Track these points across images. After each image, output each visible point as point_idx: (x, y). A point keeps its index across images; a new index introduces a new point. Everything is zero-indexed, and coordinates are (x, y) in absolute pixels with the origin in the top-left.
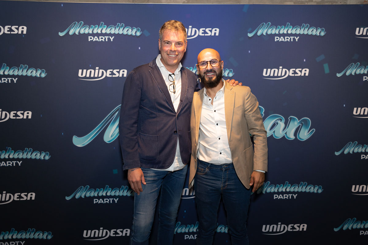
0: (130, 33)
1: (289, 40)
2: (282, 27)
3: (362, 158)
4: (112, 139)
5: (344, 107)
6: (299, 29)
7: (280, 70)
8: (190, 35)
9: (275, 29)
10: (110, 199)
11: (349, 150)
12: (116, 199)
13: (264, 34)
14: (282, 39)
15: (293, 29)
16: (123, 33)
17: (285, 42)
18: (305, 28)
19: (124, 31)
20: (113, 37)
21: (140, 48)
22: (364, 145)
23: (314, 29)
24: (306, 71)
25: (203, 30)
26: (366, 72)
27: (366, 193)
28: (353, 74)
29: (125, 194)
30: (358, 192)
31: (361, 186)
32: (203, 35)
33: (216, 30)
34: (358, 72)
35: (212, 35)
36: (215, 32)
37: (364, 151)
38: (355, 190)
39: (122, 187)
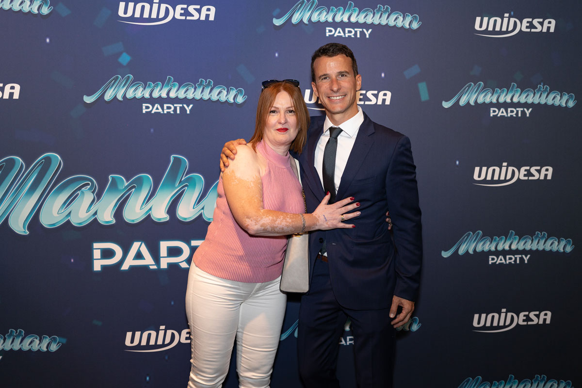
0: (26, 8)
1: (352, 35)
2: (339, 10)
3: (490, 263)
5: (457, 166)
6: (372, 15)
8: (155, 17)
9: (325, 13)
11: (468, 246)
13: (305, 21)
14: (339, 32)
15: (361, 14)
16: (11, 8)
17: (345, 38)
18: (382, 14)
19: (13, 3)
21: (48, 40)
22: (494, 237)
23: (399, 16)
24: (385, 95)
25: (182, 9)
26: (494, 101)
27: (498, 327)
28: (472, 103)
29: (16, 346)
30: (484, 327)
31: (490, 316)
32: (183, 18)
33: (208, 10)
34: (480, 100)
35: (201, 19)
36: (208, 13)
37: (493, 249)
38: (479, 323)
39: (10, 331)
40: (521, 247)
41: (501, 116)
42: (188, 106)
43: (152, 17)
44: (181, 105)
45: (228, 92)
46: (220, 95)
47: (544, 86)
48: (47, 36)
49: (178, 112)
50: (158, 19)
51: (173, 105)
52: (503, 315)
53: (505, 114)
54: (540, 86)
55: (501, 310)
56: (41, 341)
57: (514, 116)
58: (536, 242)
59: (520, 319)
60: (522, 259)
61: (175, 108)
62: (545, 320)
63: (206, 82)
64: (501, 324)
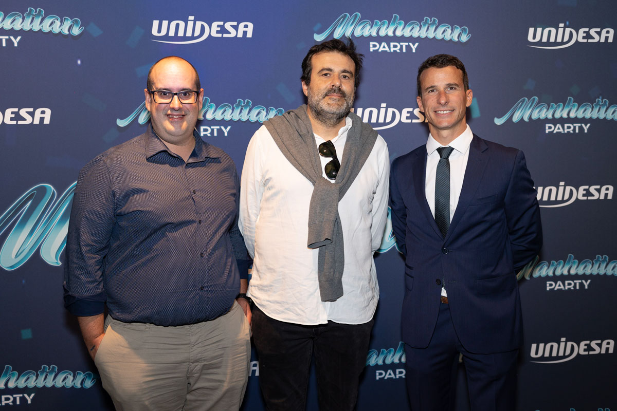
0: (56, 29)
2: (384, 23)
3: (548, 289)
4: (18, 261)
6: (418, 28)
7: (383, 111)
8: (191, 35)
10: (14, 396)
11: (523, 272)
12: (29, 396)
13: (348, 36)
14: (384, 47)
15: (406, 28)
16: (41, 29)
17: (390, 52)
18: (428, 27)
19: (43, 24)
20: (19, 38)
21: (79, 62)
22: (552, 262)
23: (447, 29)
25: (218, 26)
26: (550, 116)
27: (558, 358)
28: (526, 119)
29: (49, 383)
30: (543, 358)
31: (548, 346)
32: (220, 35)
33: (246, 26)
34: (535, 116)
35: (238, 36)
36: (245, 29)
37: (551, 274)
38: (537, 353)
39: (42, 367)
40: (581, 271)
41: (557, 132)
42: (226, 128)
43: (187, 35)
44: (218, 127)
45: (267, 112)
46: (260, 116)
47: (602, 100)
48: (79, 58)
49: (215, 134)
50: (193, 38)
51: (210, 127)
52: (562, 345)
53: (561, 130)
54: (598, 100)
55: (560, 339)
56: (74, 377)
57: (572, 132)
58: (596, 266)
59: (581, 349)
60: (582, 285)
61: (213, 130)
62: (607, 349)
63: (244, 103)
64: (561, 354)
